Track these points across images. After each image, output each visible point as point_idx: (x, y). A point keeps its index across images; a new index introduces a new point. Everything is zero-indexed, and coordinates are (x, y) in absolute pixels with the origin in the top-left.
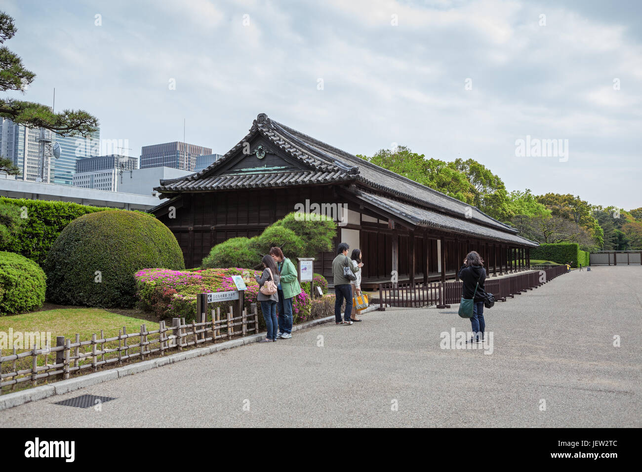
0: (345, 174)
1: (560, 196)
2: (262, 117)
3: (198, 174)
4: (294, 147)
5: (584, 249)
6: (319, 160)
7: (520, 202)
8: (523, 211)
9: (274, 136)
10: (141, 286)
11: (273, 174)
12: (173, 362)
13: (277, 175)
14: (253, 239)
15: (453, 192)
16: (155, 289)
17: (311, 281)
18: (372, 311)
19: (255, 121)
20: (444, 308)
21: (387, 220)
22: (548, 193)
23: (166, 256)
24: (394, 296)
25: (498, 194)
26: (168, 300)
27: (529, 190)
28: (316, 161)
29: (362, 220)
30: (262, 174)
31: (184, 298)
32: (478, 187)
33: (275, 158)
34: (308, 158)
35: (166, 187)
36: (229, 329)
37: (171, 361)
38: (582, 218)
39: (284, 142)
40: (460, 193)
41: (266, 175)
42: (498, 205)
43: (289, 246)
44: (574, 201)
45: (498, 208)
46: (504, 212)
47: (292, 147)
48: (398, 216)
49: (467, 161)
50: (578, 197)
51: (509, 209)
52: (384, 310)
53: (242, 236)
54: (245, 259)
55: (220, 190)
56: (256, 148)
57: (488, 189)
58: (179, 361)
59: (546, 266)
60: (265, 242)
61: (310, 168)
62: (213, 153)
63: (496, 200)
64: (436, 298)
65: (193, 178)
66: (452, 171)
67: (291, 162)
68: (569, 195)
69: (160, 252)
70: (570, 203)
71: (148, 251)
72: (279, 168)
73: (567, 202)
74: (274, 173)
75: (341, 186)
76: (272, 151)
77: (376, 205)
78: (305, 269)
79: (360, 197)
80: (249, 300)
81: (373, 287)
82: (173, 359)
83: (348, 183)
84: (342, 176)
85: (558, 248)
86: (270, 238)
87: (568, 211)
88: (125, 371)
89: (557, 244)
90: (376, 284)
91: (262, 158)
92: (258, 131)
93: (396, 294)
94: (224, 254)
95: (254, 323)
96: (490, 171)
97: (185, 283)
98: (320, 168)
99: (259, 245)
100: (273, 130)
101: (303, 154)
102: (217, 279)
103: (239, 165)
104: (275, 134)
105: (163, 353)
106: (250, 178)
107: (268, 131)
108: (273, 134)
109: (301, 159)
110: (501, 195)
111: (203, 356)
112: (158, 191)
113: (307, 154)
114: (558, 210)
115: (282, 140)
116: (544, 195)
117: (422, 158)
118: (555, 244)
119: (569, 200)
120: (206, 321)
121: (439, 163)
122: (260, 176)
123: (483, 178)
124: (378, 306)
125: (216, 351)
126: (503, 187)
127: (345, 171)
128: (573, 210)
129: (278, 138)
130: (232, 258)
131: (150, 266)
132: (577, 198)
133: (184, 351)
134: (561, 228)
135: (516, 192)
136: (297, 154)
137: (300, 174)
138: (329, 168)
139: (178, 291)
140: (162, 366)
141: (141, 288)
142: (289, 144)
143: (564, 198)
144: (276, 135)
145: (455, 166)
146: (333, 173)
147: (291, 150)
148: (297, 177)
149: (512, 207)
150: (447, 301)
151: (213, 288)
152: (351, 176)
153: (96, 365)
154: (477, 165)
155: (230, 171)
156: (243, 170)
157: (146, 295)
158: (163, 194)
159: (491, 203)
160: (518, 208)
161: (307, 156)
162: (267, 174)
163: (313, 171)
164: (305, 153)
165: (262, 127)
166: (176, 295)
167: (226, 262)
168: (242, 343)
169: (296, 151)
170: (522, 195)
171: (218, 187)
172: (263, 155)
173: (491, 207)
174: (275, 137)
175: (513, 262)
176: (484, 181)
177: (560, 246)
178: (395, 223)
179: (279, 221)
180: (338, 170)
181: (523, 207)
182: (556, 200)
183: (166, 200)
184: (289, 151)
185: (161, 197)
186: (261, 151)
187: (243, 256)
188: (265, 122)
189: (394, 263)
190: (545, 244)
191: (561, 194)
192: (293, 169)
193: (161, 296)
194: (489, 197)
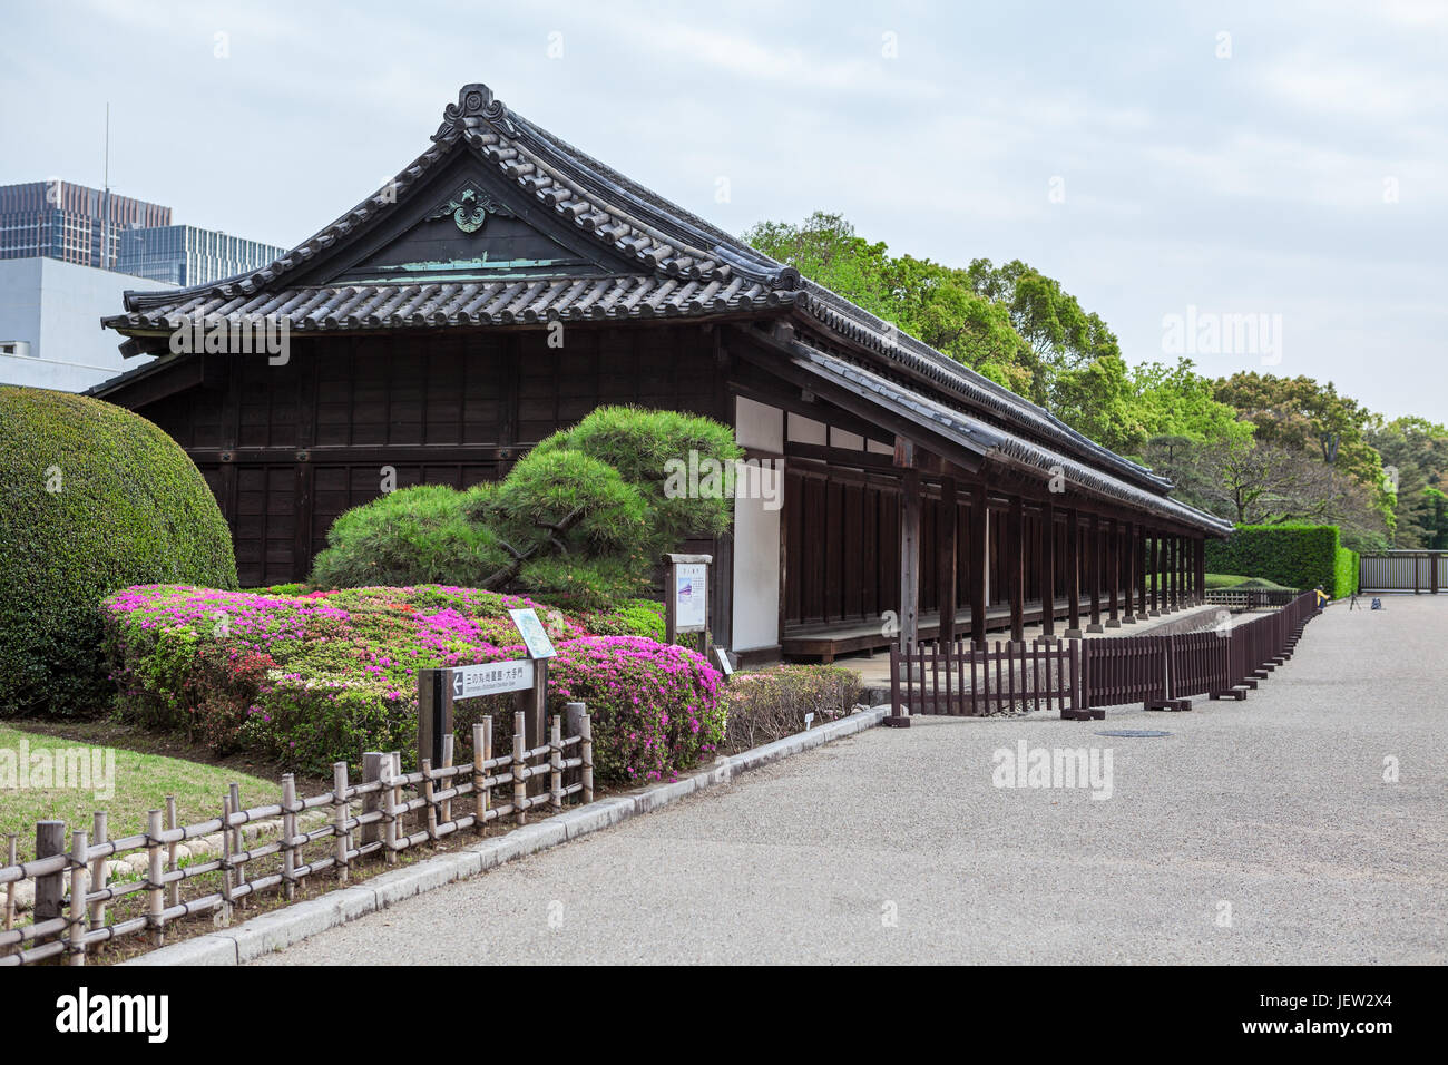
0: (756, 288)
1: (1275, 382)
2: (475, 95)
3: (256, 278)
4: (583, 198)
5: (1348, 543)
6: (665, 243)
7: (1163, 398)
8: (1171, 424)
9: (516, 158)
10: (141, 644)
11: (510, 282)
12: (386, 904)
13: (526, 288)
14: (475, 493)
15: (970, 362)
16: (197, 653)
17: (702, 629)
18: (871, 727)
19: (450, 107)
20: (1088, 719)
21: (889, 439)
22: (1239, 373)
23: (188, 544)
24: (910, 681)
25: (1100, 370)
26: (246, 690)
27: (1188, 362)
28: (655, 244)
29: (790, 439)
30: (474, 282)
31: (310, 684)
32: (1042, 350)
33: (520, 231)
34: (629, 234)
35: (150, 315)
36: (522, 789)
37: (380, 902)
38: (1340, 451)
39: (548, 180)
40: (989, 365)
41: (488, 287)
42: (1100, 405)
43: (602, 515)
44: (1317, 399)
45: (1099, 414)
46: (1117, 427)
47: (575, 197)
48: (929, 425)
49: (1006, 269)
50: (1330, 386)
51: (1131, 416)
52: (905, 724)
53: (435, 483)
54: (462, 556)
55: (338, 330)
56: (456, 196)
57: (1070, 356)
58: (401, 899)
59: (1251, 593)
60: (526, 502)
61: (636, 267)
62: (175, 222)
63: (1094, 389)
64: (1061, 686)
65: (237, 289)
66: (969, 298)
67: (571, 246)
68: (1301, 380)
69: (172, 529)
70: (1307, 405)
71: (137, 525)
72: (532, 263)
73: (1295, 400)
74: (516, 282)
75: (745, 328)
76: (507, 209)
77: (858, 391)
78: (688, 590)
79: (804, 365)
80: (561, 691)
81: (822, 650)
82: (385, 895)
83: (765, 318)
84: (749, 294)
85: (1278, 540)
86: (544, 489)
87: (1303, 428)
88: (255, 938)
89: (1273, 527)
90: (831, 641)
91: (473, 229)
92: (462, 140)
93: (916, 674)
94: (392, 540)
95: (580, 769)
96: (1074, 299)
97: (299, 634)
98: (672, 267)
99: (503, 514)
100: (513, 138)
101: (613, 220)
102: (398, 621)
103: (395, 253)
104: (518, 153)
105: (345, 873)
106: (435, 293)
107: (497, 144)
108: (513, 152)
109: (608, 235)
110: (1109, 375)
111: (465, 880)
112: (117, 328)
113: (624, 221)
114: (1272, 425)
115: (541, 172)
116: (1228, 378)
117: (881, 252)
118: (1267, 525)
119: (1304, 394)
120: (456, 763)
121: (930, 270)
122: (469, 289)
123: (1055, 320)
124: (887, 709)
125: (498, 865)
126: (1114, 351)
127: (761, 281)
128: (1316, 423)
129: (529, 167)
130: (419, 553)
131: (145, 577)
132: (1325, 391)
133: (404, 864)
134: (1285, 478)
135: (1150, 366)
136: (594, 219)
137: (603, 285)
138: (702, 267)
139: (282, 661)
140: (357, 918)
141: (141, 650)
142: (565, 185)
143: (1287, 390)
144: (521, 157)
145: (970, 281)
146: (714, 285)
147: (576, 208)
148: (595, 294)
149: (1142, 412)
150: (1091, 698)
151: (396, 650)
152: (779, 294)
153: (160, 922)
154: (1037, 281)
155: (364, 269)
156: (407, 267)
157: (163, 673)
158: (135, 338)
159: (1081, 398)
160: (1156, 414)
161: (626, 228)
162: (489, 282)
163: (648, 277)
164: (618, 217)
165: (476, 127)
166: (275, 674)
167: (398, 566)
168: (562, 836)
169: (589, 211)
170: (1168, 376)
171: (330, 321)
172: (478, 221)
173: (1078, 408)
174: (519, 163)
175: (1148, 579)
176: (1060, 329)
177: (1284, 532)
178: (915, 447)
179: (559, 435)
180: (729, 278)
181: (1171, 411)
182: (1264, 392)
183: (144, 359)
184: (569, 211)
185: (128, 351)
186: (470, 207)
187: (456, 547)
188: (485, 114)
189: (908, 575)
190: (1240, 526)
191: (1280, 376)
192: (576, 270)
193: (220, 679)
194: (1071, 378)
